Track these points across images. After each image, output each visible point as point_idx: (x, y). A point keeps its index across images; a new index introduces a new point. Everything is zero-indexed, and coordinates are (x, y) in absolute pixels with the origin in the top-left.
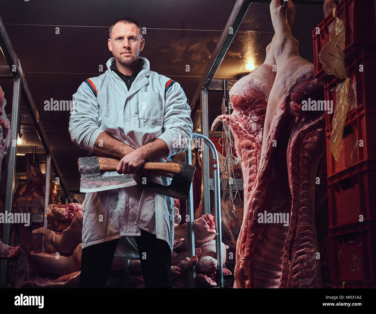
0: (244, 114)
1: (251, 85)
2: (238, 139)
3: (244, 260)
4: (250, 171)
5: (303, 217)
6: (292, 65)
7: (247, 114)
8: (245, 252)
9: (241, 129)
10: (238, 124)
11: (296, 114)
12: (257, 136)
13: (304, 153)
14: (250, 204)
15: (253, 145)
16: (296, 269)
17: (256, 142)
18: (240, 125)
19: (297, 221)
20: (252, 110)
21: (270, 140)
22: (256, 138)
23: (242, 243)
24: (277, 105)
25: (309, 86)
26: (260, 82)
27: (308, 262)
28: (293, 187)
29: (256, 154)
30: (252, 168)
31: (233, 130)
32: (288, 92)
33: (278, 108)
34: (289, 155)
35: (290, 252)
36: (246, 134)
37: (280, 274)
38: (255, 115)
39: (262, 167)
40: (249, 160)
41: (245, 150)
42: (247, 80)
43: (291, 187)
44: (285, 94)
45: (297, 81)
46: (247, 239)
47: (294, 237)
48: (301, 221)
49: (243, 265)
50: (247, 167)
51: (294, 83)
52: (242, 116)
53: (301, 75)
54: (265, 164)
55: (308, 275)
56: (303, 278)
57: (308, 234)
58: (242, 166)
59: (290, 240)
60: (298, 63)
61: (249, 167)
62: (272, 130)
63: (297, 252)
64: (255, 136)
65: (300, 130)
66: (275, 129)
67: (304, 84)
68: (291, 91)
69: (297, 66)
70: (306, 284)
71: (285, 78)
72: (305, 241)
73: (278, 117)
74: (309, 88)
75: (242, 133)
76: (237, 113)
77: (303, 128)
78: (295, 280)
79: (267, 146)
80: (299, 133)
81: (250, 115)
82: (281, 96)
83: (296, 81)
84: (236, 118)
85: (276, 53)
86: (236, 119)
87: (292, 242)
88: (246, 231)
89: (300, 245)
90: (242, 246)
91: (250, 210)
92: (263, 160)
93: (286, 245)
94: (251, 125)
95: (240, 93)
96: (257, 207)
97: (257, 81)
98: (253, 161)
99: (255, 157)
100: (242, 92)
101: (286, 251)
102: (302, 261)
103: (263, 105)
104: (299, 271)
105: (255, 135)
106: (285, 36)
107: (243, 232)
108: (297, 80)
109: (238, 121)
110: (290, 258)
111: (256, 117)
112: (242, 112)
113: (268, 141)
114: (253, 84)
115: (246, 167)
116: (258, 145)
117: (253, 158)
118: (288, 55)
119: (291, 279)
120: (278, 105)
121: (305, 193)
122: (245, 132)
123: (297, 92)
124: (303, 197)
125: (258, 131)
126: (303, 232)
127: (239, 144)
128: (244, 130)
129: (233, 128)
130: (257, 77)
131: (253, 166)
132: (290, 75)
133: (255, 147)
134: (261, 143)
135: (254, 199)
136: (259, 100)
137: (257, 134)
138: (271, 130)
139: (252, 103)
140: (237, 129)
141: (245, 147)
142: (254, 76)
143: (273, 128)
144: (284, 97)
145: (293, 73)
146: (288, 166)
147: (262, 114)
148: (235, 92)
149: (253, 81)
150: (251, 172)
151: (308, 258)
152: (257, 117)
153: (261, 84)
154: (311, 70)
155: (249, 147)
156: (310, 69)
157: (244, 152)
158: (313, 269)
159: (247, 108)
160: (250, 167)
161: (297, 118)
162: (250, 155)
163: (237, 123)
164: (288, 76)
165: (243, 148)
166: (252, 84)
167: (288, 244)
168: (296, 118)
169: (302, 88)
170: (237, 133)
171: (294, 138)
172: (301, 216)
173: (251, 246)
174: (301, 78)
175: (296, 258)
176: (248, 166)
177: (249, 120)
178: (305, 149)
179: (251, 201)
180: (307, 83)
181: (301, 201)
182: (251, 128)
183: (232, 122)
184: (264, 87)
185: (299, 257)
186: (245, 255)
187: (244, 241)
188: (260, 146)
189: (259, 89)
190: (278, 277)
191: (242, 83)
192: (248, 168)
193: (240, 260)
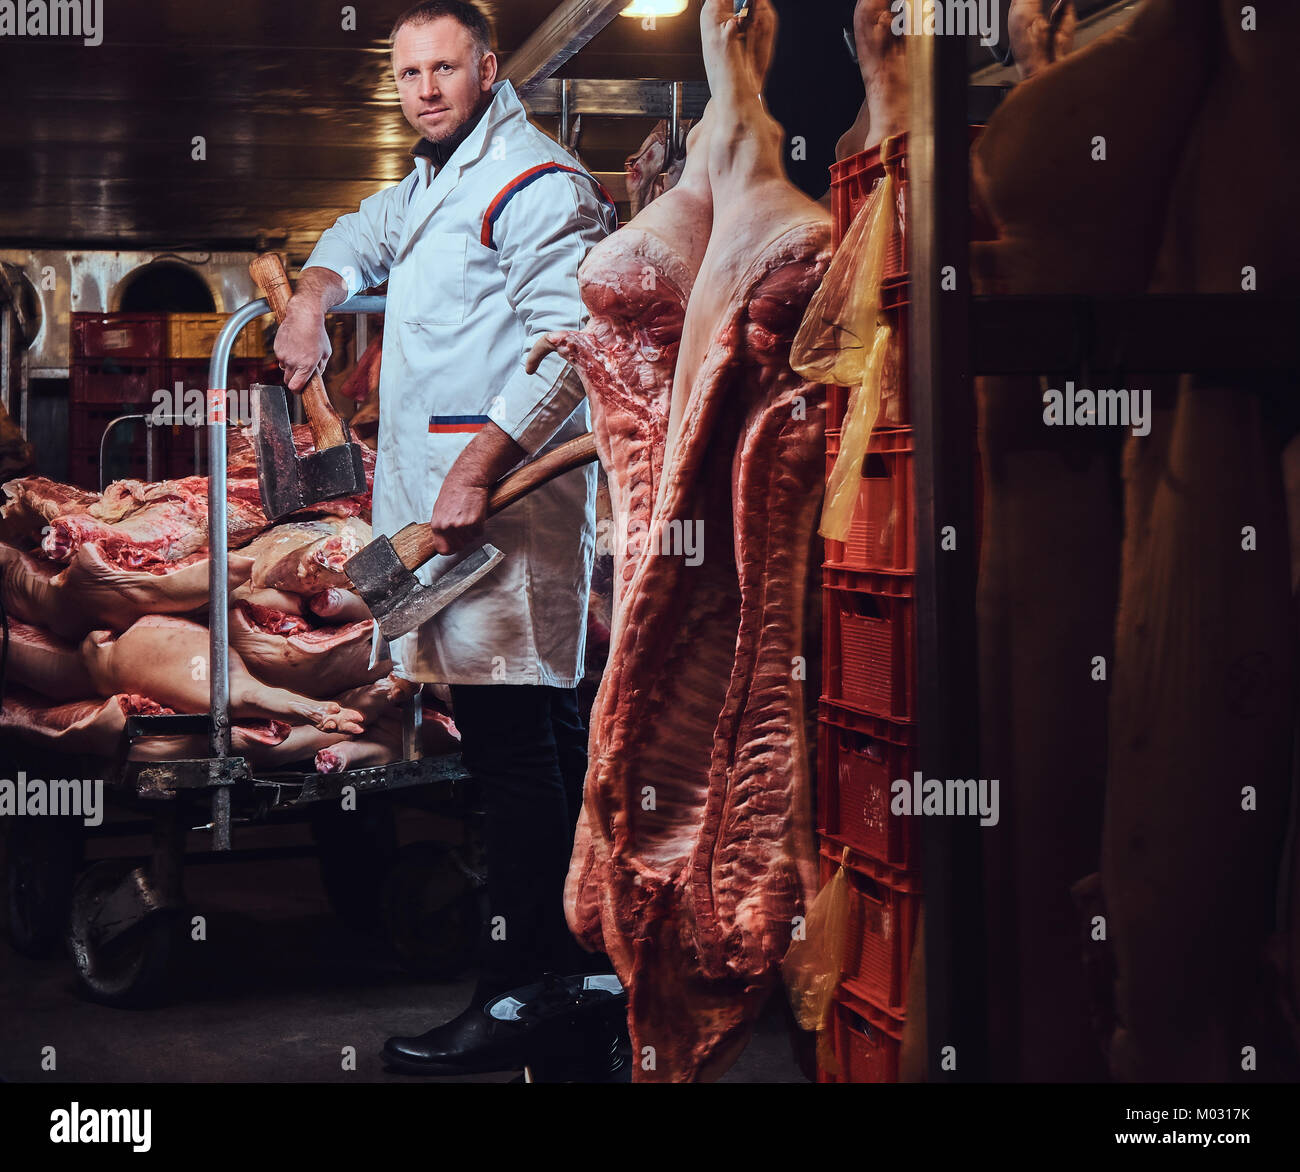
0: (618, 333)
1: (640, 257)
2: (600, 405)
3: (610, 760)
4: (633, 499)
5: (768, 651)
6: (756, 215)
7: (628, 337)
8: (613, 738)
9: (610, 379)
10: (602, 364)
11: (762, 359)
12: (654, 401)
13: (781, 472)
14: (630, 609)
15: (641, 428)
16: (745, 789)
17: (652, 423)
18: (608, 367)
19: (753, 660)
20: (641, 329)
21: (687, 434)
22: (652, 410)
23: (607, 714)
24: (710, 330)
25: (800, 283)
26: (666, 250)
27: (777, 772)
28: (746, 568)
29: (650, 455)
30: (637, 492)
31: (588, 381)
32: (743, 296)
33: (713, 340)
34: (740, 479)
35: (732, 743)
36: (623, 395)
37: (705, 792)
38: (649, 343)
39: (665, 507)
40: (632, 469)
41: (621, 440)
42: (630, 244)
43: (741, 568)
44: (733, 302)
45: (767, 266)
46: (620, 704)
47: (743, 703)
48: (764, 661)
49: (606, 773)
50: (624, 488)
51: (760, 271)
52: (613, 339)
53: (780, 249)
54: (673, 499)
55: (774, 808)
56: (762, 813)
57: (781, 697)
58: (612, 482)
59: (733, 714)
60: (771, 209)
61: (628, 489)
62: (693, 406)
63: (750, 744)
64: (649, 402)
65: (772, 408)
66: (701, 402)
67: (787, 277)
68: (751, 294)
69: (768, 220)
70: (767, 828)
71: (736, 254)
72: (773, 715)
73: (713, 369)
74: (800, 290)
75: (611, 390)
76: (600, 326)
77: (780, 400)
78: (742, 819)
79: (678, 450)
80: (769, 415)
81: (636, 341)
82: (721, 306)
83: (764, 265)
84: (597, 344)
85: (712, 167)
86: (595, 348)
87: (738, 718)
88: (617, 682)
89: (757, 727)
90: (606, 723)
91: (630, 626)
92: (667, 487)
93: (721, 725)
94: (639, 369)
95: (608, 281)
96: (649, 617)
97: (658, 248)
98: (642, 472)
99: (646, 464)
100: (616, 277)
101: (721, 741)
102: (761, 770)
103: (673, 318)
104: (753, 794)
105: (649, 396)
106: (740, 118)
107: (609, 685)
108: (768, 264)
109: (603, 352)
110: (731, 760)
111: (653, 351)
112: (615, 329)
113: (683, 436)
114: (646, 255)
115: (622, 486)
116: (655, 428)
117: (642, 464)
118: (746, 177)
119: (732, 815)
120: (713, 331)
121: (779, 585)
122: (621, 387)
123: (767, 299)
124: (772, 596)
125: (657, 386)
126: (765, 691)
127: (605, 421)
128: (619, 381)
129: (588, 373)
130: (659, 236)
131: (643, 488)
132: (751, 245)
133: (647, 433)
134: (665, 425)
135: (640, 596)
136: (663, 304)
137: (655, 396)
138: (691, 405)
139: (643, 310)
140: (598, 378)
141: (620, 432)
142: (650, 230)
143: (696, 399)
144: (732, 309)
145: (758, 242)
146: (734, 509)
147: (670, 341)
148: (596, 274)
149: (645, 248)
150: (636, 505)
151: (777, 763)
152: (656, 351)
153: (668, 257)
154: (807, 239)
155: (632, 433)
156: (804, 235)
157: (617, 444)
158: (786, 791)
159: (628, 320)
160: (632, 489)
161: (764, 371)
162: (634, 456)
163: (599, 358)
164: (745, 249)
165: (614, 433)
166: (643, 255)
167: (727, 722)
168: (760, 373)
169: (780, 289)
170: (599, 390)
171: (754, 431)
172: (765, 649)
173: (629, 724)
174: (778, 259)
175: (745, 760)
176: (628, 485)
177: (633, 354)
178: (784, 461)
179: (633, 601)
180: (793, 274)
181: (765, 608)
182: (638, 377)
183: (586, 357)
184: (676, 267)
185: (752, 759)
186: (613, 747)
187: (612, 708)
188: (662, 433)
189: (664, 273)
190: (700, 802)
191: (616, 248)
192: (626, 492)
193: (600, 761)
